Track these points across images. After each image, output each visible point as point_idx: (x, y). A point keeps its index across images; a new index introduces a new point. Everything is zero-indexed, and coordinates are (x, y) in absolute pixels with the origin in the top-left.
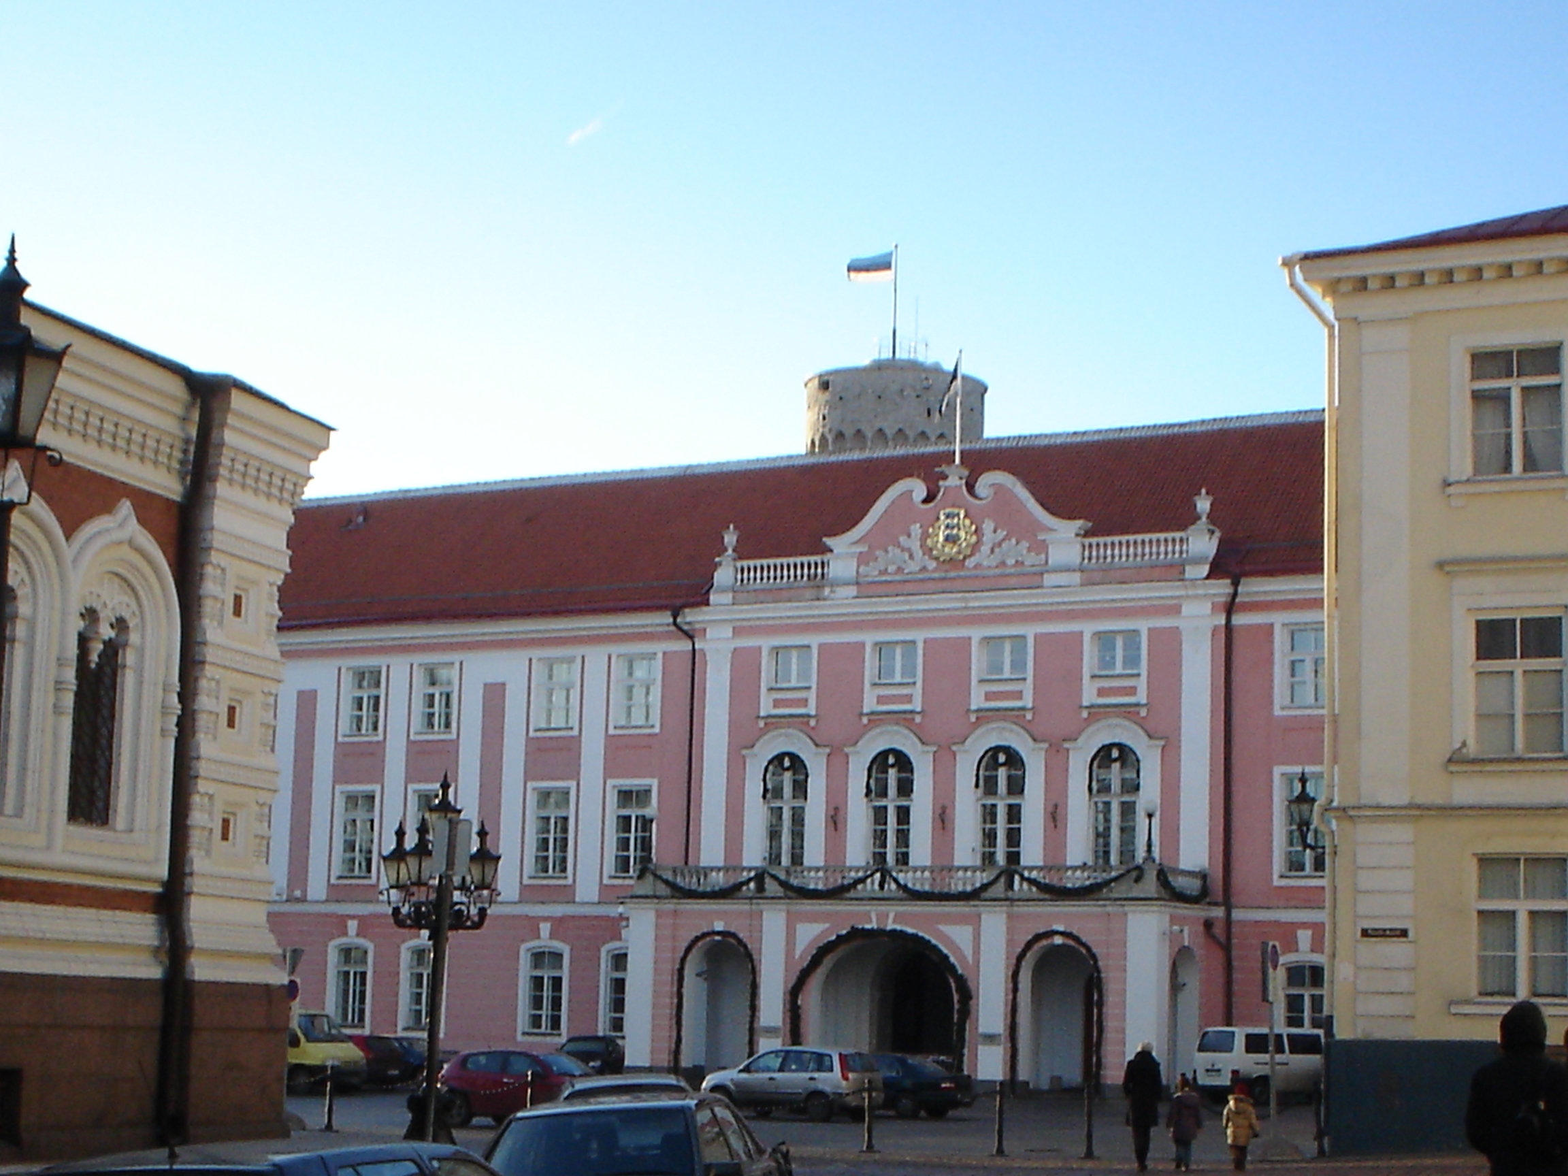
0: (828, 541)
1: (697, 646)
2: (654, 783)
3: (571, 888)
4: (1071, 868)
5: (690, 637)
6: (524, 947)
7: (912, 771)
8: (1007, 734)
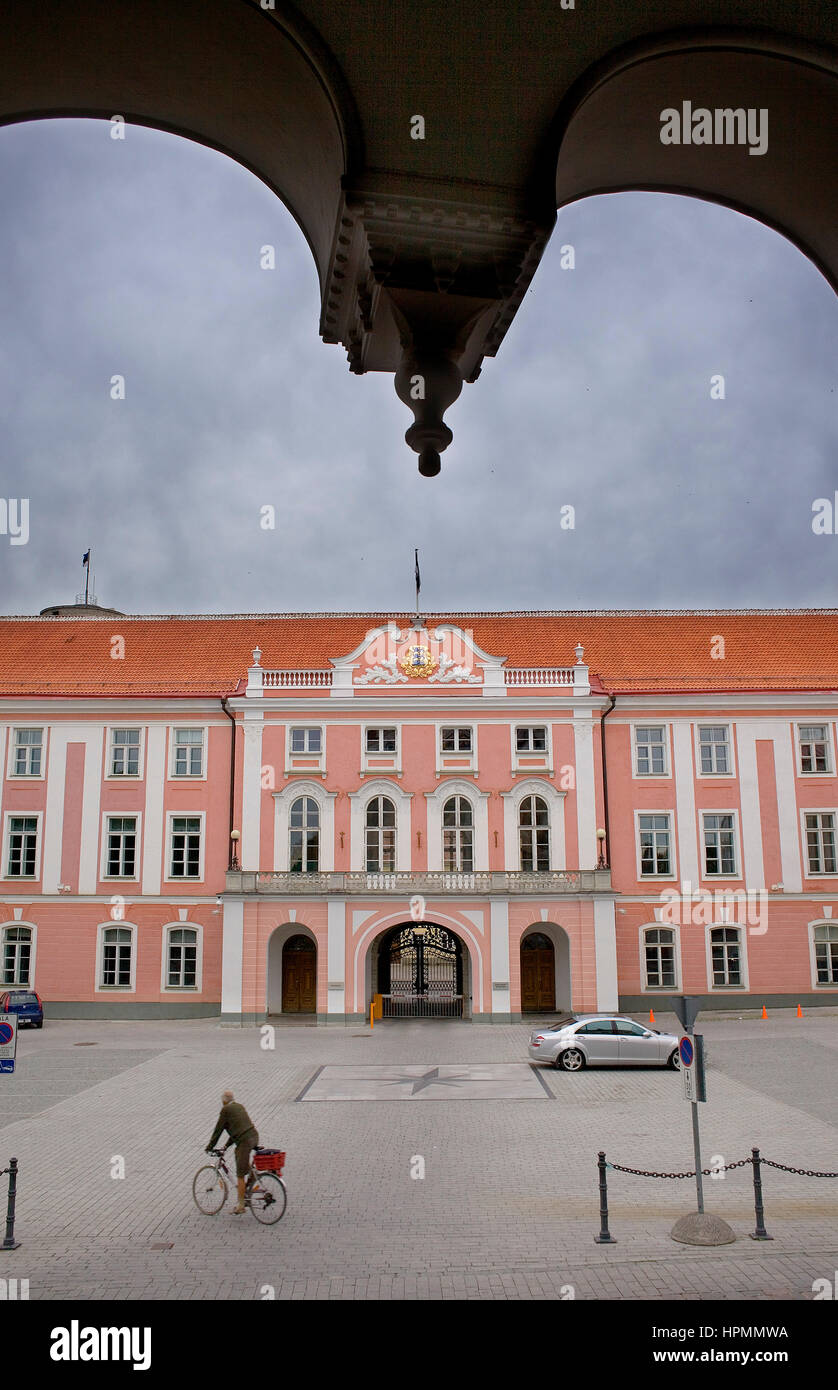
0: (332, 661)
1: (237, 724)
2: (203, 814)
3: (139, 885)
4: (508, 872)
5: (232, 717)
6: (100, 927)
7: (393, 810)
8: (461, 787)
